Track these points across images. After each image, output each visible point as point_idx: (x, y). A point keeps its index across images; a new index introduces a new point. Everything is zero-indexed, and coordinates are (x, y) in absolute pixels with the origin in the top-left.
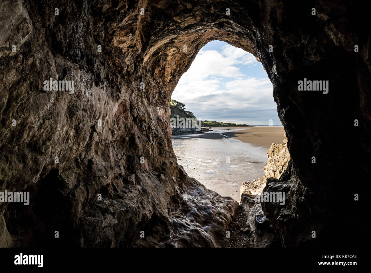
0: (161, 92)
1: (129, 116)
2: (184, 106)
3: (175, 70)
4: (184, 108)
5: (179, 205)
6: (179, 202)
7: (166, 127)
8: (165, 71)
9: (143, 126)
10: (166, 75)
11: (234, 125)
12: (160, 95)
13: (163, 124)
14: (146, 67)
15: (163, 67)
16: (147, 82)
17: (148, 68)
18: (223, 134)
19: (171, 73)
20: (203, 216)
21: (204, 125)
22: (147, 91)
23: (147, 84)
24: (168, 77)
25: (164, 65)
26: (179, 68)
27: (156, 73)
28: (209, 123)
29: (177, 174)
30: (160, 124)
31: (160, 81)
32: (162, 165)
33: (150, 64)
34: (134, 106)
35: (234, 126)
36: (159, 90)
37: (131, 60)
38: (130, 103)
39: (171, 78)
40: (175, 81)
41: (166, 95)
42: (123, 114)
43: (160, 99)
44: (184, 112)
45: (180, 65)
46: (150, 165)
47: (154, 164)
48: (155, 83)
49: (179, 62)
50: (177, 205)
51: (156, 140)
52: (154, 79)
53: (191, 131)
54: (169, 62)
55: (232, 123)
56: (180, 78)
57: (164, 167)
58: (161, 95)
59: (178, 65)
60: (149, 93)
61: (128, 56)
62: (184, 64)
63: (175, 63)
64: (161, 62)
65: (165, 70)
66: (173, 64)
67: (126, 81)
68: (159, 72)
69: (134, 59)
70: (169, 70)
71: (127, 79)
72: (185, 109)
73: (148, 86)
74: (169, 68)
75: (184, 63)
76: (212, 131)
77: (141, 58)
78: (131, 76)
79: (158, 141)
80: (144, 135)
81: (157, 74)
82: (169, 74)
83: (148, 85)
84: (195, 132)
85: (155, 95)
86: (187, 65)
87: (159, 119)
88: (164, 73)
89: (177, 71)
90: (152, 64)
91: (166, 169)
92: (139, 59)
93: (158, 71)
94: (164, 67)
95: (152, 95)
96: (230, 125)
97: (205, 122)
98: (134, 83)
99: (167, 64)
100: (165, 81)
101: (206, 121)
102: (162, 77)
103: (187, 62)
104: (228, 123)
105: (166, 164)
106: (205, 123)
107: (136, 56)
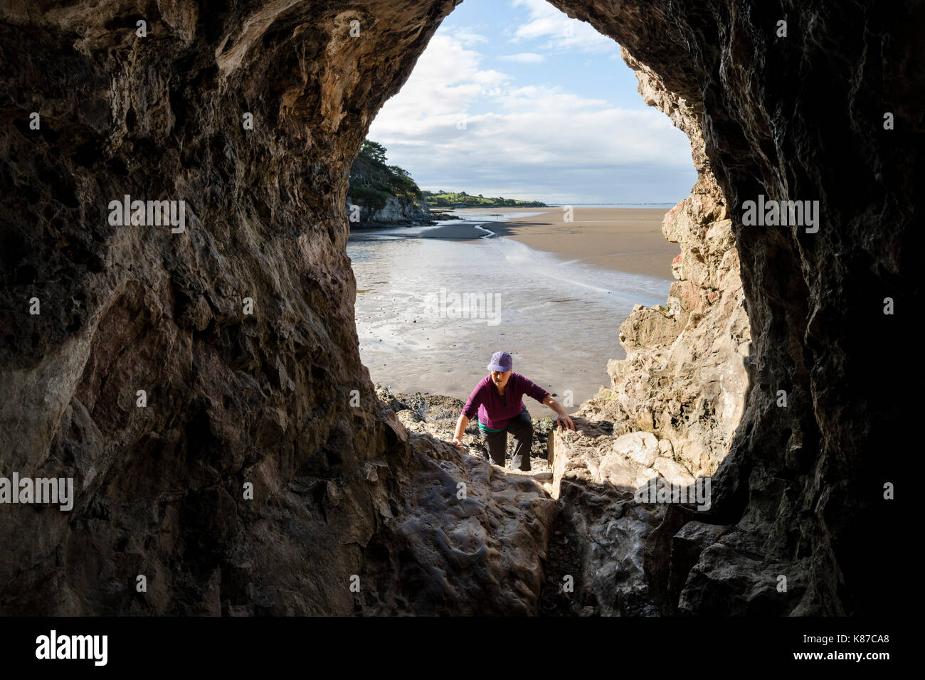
0: (311, 172)
1: (173, 340)
2: (383, 151)
3: (358, 90)
4: (384, 158)
5: (389, 564)
6: (391, 551)
7: (335, 303)
8: (320, 96)
9: (244, 344)
10: (327, 111)
11: (511, 204)
12: (308, 181)
13: (324, 294)
14: (240, 91)
15: (312, 84)
16: (252, 153)
17: (250, 93)
18: (484, 226)
19: (344, 99)
20: (466, 597)
21: (436, 203)
22: (255, 184)
23: (252, 160)
24: (334, 114)
25: (317, 74)
26: (372, 80)
27: (285, 107)
28: (450, 198)
29: (379, 444)
30: (313, 297)
31: (305, 133)
32: (328, 442)
33: (258, 76)
34: (191, 288)
35: (509, 206)
36: (304, 165)
37: (146, 82)
38: (171, 279)
39: (345, 118)
40: (359, 126)
41: (329, 178)
42: (137, 348)
43: (309, 196)
44: (385, 167)
45: (375, 72)
46: (286, 464)
47: (300, 453)
48: (285, 148)
49: (370, 59)
50: (384, 565)
51: (303, 363)
52: (281, 133)
53: (403, 218)
54: (334, 62)
55: (506, 197)
56: (377, 116)
57: (336, 450)
58: (311, 184)
59: (367, 71)
60: (266, 189)
61: (119, 68)
62: (390, 65)
63: (355, 64)
64: (303, 63)
65: (322, 92)
66: (350, 67)
67: (135, 184)
68: (298, 101)
69: (165, 76)
70: (334, 90)
71: (140, 171)
72: (387, 159)
73: (257, 166)
74: (334, 82)
75: (388, 64)
76: (457, 218)
77: (205, 65)
78: (160, 158)
79: (309, 368)
80: (253, 373)
81: (290, 109)
82: (336, 106)
83: (258, 160)
84: (414, 223)
85: (290, 185)
86: (401, 69)
87: (309, 280)
88: (318, 104)
89: (366, 92)
90: (266, 73)
91: (342, 454)
92: (193, 73)
93: (295, 99)
94: (316, 80)
95: (276, 191)
96: (500, 203)
97: (438, 194)
98: (183, 183)
99: (327, 69)
100: (322, 132)
101: (441, 191)
102: (311, 119)
103: (398, 59)
104: (497, 199)
105: (343, 434)
106: (439, 196)
107: (175, 62)
